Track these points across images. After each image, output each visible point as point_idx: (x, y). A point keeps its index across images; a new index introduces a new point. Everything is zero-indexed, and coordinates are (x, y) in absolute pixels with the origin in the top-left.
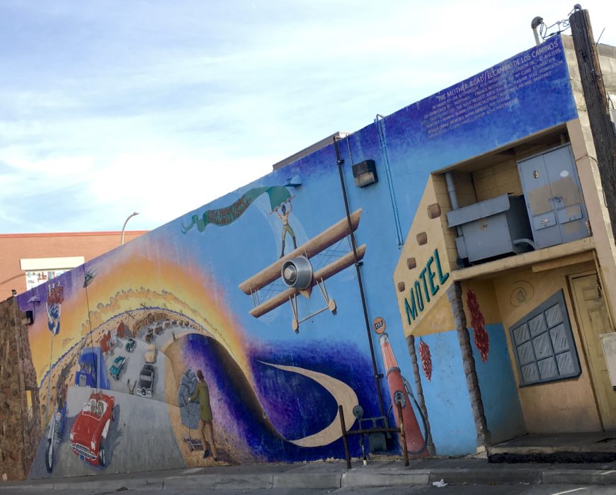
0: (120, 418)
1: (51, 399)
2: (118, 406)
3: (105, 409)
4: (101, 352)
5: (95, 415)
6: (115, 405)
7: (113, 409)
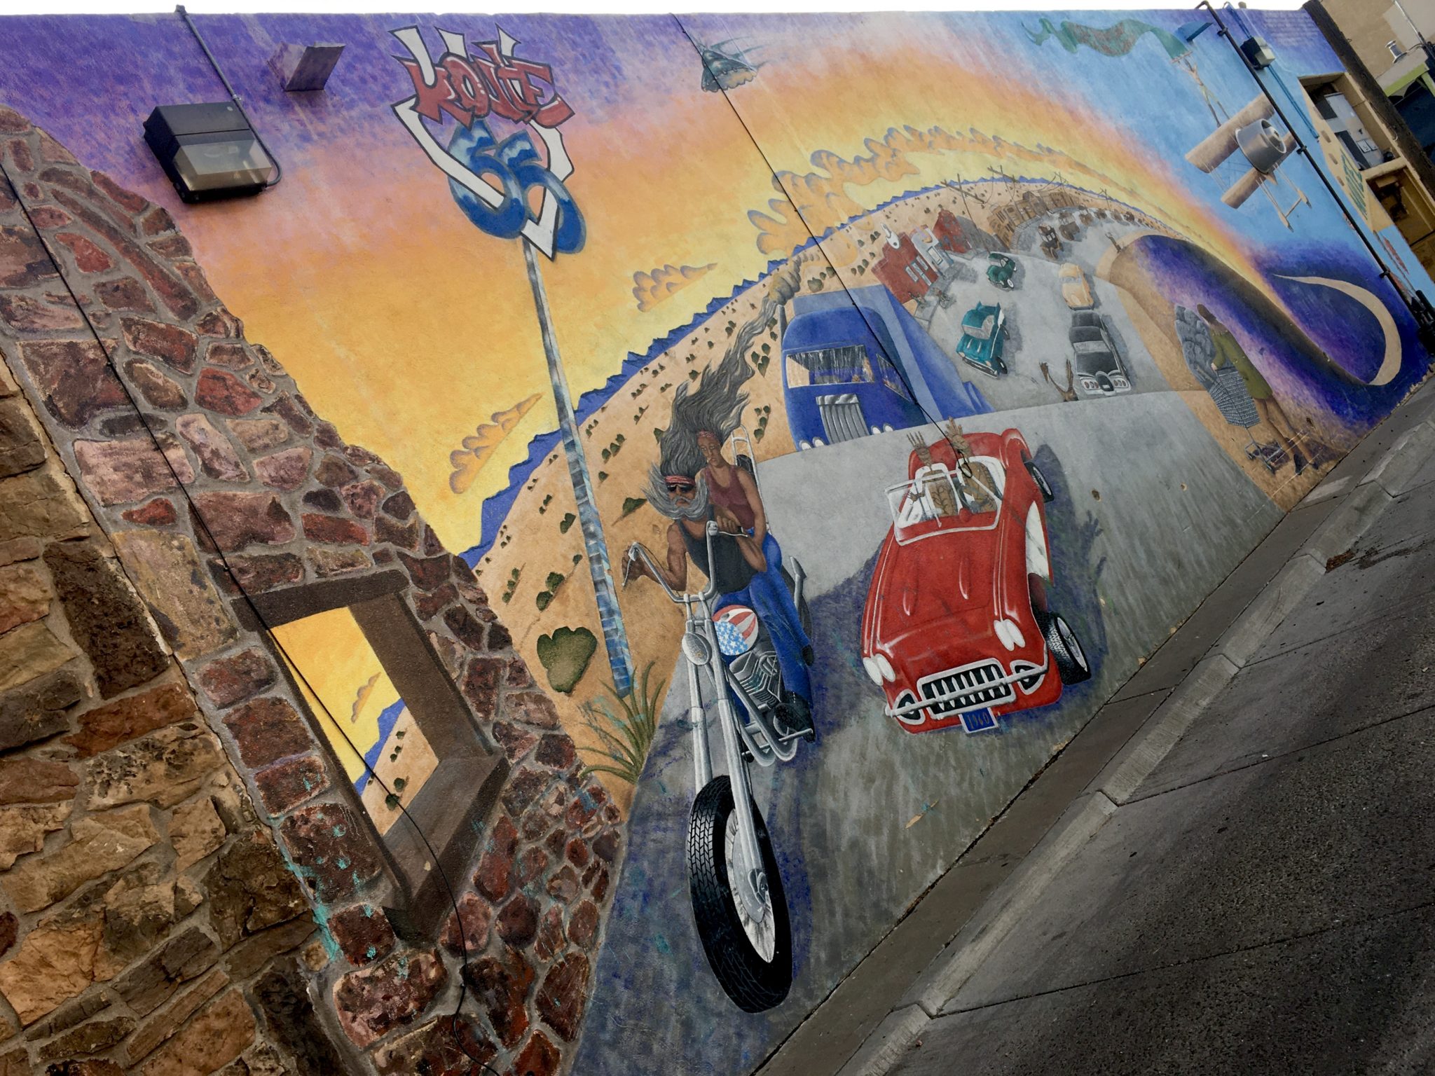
0: (1072, 483)
1: (635, 569)
2: (1044, 449)
3: (1000, 481)
4: (897, 302)
5: (969, 515)
6: (1033, 452)
7: (1029, 467)
